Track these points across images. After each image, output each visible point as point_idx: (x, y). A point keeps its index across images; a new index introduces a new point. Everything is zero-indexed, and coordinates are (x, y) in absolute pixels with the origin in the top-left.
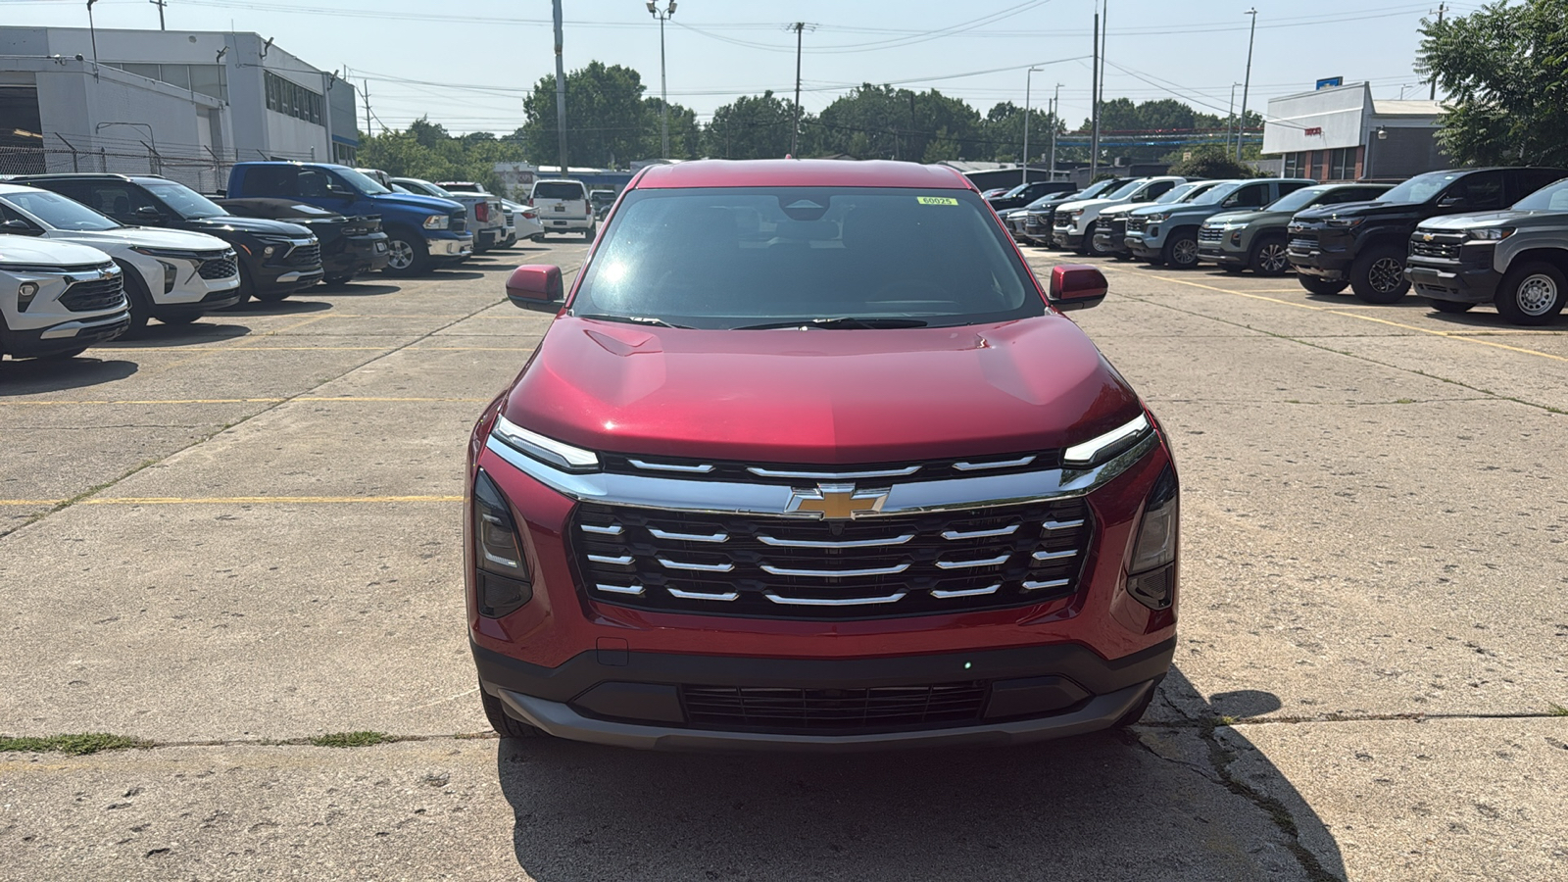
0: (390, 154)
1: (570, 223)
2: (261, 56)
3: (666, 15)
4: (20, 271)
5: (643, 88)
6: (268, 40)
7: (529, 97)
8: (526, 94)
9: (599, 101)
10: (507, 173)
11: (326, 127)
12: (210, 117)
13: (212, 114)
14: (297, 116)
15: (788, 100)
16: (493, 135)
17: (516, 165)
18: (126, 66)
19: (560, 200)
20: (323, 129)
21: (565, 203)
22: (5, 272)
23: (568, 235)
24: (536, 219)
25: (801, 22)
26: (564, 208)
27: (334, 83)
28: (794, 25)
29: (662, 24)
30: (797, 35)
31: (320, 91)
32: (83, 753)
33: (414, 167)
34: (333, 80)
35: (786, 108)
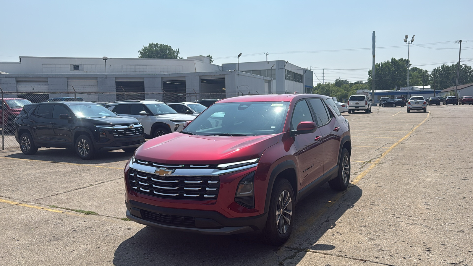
0: (327, 90)
1: (360, 108)
2: (285, 66)
3: (410, 42)
4: (176, 122)
5: (411, 65)
6: (287, 61)
7: (370, 70)
8: (369, 70)
9: (392, 70)
10: (361, 93)
11: (303, 83)
12: (269, 83)
13: (269, 82)
14: (294, 81)
15: (465, 65)
16: (362, 82)
17: (363, 90)
18: (246, 71)
19: (357, 101)
20: (302, 84)
21: (359, 102)
22: (173, 122)
23: (360, 111)
24: (346, 107)
25: (461, 40)
26: (358, 103)
27: (306, 71)
28: (458, 41)
29: (409, 45)
30: (460, 44)
31: (302, 74)
32: (87, 214)
33: (333, 93)
34: (306, 70)
35: (464, 67)
